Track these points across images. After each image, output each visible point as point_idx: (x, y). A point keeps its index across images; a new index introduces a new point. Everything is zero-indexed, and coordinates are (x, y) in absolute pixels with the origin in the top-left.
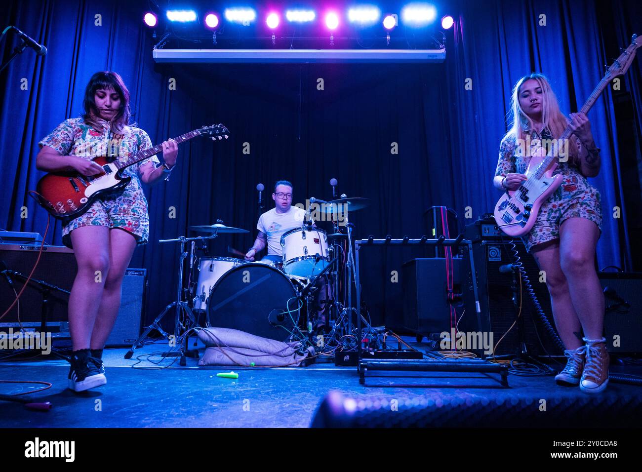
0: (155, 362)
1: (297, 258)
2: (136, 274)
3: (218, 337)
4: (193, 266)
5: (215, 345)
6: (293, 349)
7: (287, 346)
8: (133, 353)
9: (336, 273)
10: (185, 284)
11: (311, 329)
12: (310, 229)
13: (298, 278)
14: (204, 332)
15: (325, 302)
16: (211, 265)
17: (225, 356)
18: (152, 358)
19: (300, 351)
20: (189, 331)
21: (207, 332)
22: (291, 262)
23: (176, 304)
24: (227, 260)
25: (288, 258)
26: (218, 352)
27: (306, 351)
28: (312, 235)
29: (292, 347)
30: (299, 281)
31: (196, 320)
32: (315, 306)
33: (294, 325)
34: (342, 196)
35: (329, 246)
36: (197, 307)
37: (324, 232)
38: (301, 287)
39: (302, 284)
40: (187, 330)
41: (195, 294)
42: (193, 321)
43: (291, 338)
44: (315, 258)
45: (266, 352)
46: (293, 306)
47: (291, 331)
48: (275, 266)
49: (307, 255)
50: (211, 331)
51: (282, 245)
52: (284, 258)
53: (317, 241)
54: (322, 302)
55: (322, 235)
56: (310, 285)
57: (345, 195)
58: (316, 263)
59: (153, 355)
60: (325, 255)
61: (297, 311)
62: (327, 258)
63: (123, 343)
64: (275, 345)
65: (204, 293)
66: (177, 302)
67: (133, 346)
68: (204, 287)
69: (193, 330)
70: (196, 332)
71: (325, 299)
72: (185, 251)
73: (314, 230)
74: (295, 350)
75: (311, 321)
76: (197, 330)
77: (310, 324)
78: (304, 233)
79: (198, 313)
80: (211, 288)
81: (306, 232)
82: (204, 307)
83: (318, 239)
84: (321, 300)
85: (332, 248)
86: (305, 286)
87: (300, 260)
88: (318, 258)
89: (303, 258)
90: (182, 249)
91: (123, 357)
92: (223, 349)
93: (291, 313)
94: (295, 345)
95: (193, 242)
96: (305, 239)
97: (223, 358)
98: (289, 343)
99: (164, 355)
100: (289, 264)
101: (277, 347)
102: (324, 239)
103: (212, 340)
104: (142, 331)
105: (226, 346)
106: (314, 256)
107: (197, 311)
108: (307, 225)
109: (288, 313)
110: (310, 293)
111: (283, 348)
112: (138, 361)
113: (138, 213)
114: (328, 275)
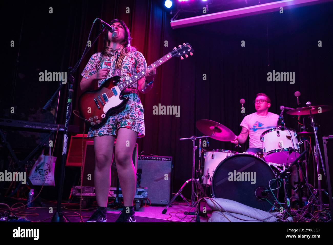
0: (181, 218)
1: (275, 150)
2: (167, 160)
3: (220, 205)
4: (201, 156)
5: (218, 210)
6: (276, 218)
7: (271, 215)
8: (167, 210)
9: (305, 161)
10: (196, 167)
11: (289, 204)
12: (283, 129)
13: (276, 165)
14: (211, 201)
15: (297, 183)
16: (213, 155)
17: (226, 219)
18: (178, 215)
19: (281, 220)
20: (201, 199)
21: (213, 201)
22: (270, 153)
23: (192, 180)
24: (223, 151)
25: (268, 150)
26: (221, 215)
27: (286, 220)
28: (284, 133)
29: (275, 216)
30: (276, 167)
31: (205, 191)
32: (290, 186)
33: (275, 200)
34: (307, 103)
35: (299, 141)
36: (204, 183)
37: (294, 131)
38: (278, 172)
39: (279, 169)
40: (199, 198)
41: (202, 174)
42: (203, 192)
43: (273, 209)
44: (289, 150)
45: (255, 218)
46: (273, 185)
47: (273, 204)
48: (258, 156)
49: (282, 148)
50: (215, 200)
51: (262, 141)
52: (264, 150)
53: (289, 138)
54: (295, 183)
55: (292, 133)
56: (286, 171)
57: (310, 103)
58: (290, 154)
59: (178, 213)
60: (296, 148)
61: (277, 189)
62: (298, 150)
63: (161, 203)
64: (261, 214)
65: (209, 174)
66: (192, 179)
67: (167, 206)
68: (208, 169)
69: (203, 199)
70: (206, 201)
71: (297, 181)
72: (195, 146)
73: (286, 129)
74: (278, 218)
75: (289, 198)
76: (206, 199)
77: (288, 200)
78: (278, 132)
79: (205, 187)
80: (214, 171)
81: (280, 131)
82: (209, 183)
83: (290, 136)
84: (294, 182)
85: (301, 143)
86: (282, 171)
87: (276, 151)
88: (291, 150)
89: (278, 150)
90: (194, 144)
91: (161, 212)
92: (224, 213)
93: (272, 190)
94: (277, 215)
95: (200, 139)
96: (279, 136)
97: (224, 220)
98: (272, 213)
99: (186, 213)
100: (268, 154)
101: (263, 215)
102: (295, 136)
103: (216, 207)
104: (171, 196)
105: (226, 212)
106: (287, 149)
107: (204, 185)
108: (280, 126)
109: (271, 191)
110: (286, 176)
111: (268, 217)
112: (170, 216)
113: (135, 117)
114: (299, 163)
